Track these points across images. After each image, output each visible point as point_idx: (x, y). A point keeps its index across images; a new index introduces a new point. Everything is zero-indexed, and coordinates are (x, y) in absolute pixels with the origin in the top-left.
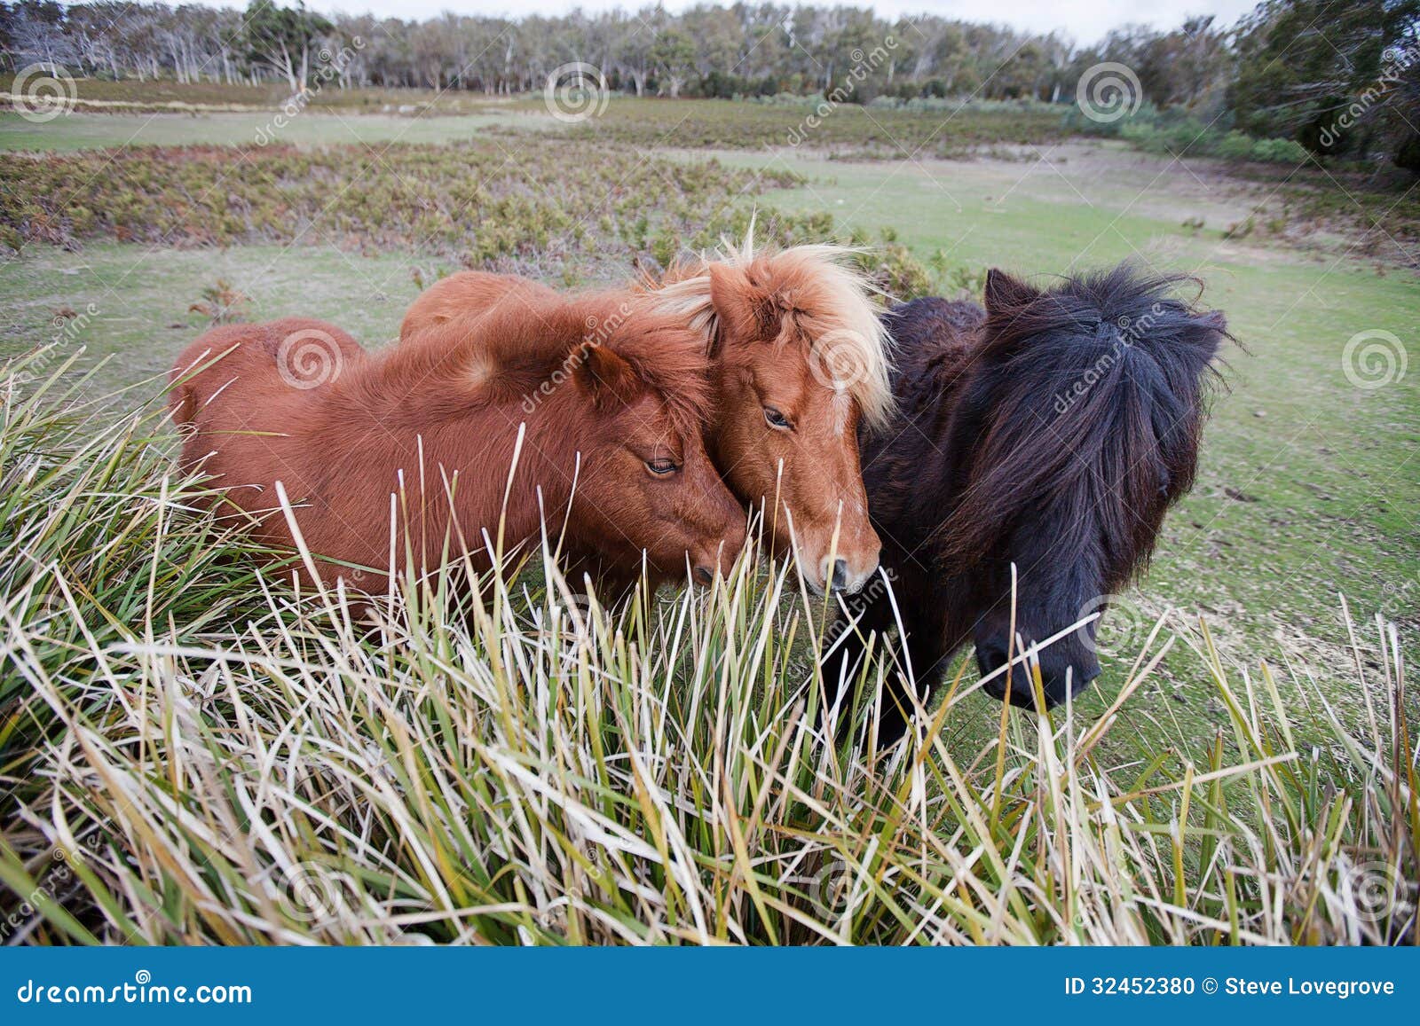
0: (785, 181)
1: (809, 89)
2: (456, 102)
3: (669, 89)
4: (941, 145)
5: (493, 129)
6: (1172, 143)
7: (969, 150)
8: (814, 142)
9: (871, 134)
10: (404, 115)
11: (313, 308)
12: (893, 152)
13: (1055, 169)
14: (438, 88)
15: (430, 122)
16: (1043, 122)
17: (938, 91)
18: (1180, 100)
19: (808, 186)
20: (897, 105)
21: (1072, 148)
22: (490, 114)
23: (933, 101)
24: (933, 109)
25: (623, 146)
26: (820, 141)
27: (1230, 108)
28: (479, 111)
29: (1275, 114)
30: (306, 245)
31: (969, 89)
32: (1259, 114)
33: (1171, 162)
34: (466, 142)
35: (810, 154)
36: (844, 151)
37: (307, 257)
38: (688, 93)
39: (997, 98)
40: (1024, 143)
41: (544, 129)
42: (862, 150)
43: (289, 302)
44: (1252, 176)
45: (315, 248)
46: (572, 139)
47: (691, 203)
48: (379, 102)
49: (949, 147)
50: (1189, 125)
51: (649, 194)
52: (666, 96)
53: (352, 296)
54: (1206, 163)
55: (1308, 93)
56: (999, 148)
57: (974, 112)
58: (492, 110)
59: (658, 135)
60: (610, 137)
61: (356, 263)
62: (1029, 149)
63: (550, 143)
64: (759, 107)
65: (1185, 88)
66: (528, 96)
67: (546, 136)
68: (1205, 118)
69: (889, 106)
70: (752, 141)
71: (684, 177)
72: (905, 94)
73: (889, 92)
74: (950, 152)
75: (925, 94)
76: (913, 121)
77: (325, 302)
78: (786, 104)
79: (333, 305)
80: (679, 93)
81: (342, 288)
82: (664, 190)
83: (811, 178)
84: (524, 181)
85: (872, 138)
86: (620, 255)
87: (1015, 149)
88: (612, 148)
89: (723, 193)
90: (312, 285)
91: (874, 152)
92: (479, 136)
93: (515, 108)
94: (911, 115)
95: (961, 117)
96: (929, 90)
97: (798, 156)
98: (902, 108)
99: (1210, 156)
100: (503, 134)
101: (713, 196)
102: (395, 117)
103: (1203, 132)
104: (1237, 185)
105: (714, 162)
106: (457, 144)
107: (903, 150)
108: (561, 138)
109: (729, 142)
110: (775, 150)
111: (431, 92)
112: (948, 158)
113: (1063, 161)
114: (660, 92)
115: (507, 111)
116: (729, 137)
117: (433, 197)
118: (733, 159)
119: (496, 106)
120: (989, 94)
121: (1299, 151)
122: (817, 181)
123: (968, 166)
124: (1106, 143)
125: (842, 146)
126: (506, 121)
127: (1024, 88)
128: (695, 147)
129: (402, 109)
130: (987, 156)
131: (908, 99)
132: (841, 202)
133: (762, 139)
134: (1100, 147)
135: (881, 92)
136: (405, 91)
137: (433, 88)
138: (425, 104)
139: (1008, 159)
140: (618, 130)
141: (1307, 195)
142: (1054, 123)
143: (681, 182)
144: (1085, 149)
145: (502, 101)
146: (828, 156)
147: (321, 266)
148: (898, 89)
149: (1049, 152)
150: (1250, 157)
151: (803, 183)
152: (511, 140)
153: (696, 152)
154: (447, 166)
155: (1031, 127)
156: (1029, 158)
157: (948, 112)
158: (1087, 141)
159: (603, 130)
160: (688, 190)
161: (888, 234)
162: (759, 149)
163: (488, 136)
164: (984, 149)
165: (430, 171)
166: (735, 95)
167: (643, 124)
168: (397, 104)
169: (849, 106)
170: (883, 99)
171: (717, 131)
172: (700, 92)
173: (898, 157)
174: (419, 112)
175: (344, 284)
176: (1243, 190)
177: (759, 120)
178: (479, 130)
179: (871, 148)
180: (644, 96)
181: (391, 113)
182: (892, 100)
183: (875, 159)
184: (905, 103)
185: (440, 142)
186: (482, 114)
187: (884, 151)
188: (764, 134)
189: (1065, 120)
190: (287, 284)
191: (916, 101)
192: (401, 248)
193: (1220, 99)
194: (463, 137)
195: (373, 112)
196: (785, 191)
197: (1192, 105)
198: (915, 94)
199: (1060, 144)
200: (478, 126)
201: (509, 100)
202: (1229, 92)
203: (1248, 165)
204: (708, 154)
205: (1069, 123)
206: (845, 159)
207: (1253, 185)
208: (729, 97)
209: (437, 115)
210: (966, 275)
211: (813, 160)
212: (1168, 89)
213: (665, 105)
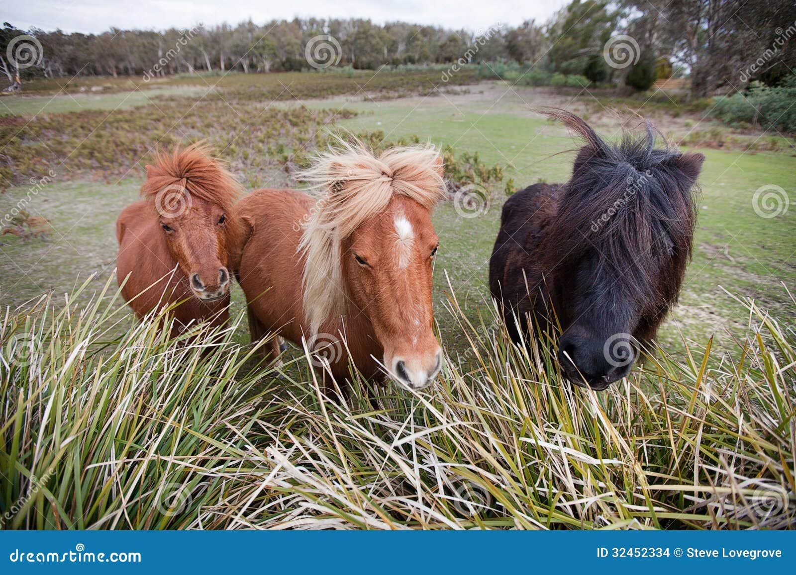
0: (346, 115)
1: (344, 63)
2: (130, 82)
3: (263, 67)
4: (420, 88)
5: (159, 98)
6: (528, 80)
7: (435, 90)
8: (353, 92)
9: (382, 86)
10: (96, 93)
11: (90, 221)
12: (396, 95)
13: (479, 97)
14: (115, 75)
15: (115, 96)
16: (466, 74)
17: (411, 60)
18: (528, 59)
19: (359, 116)
20: (392, 69)
21: (484, 86)
22: (155, 89)
23: (410, 66)
24: (410, 70)
25: (244, 101)
26: (356, 91)
27: (552, 61)
28: (147, 87)
29: (570, 64)
30: (62, 181)
31: (427, 58)
32: (564, 64)
33: (530, 89)
34: (143, 107)
35: (352, 98)
36: (370, 96)
37: (67, 188)
38: (275, 70)
39: (441, 63)
40: (460, 85)
41: (192, 95)
42: (379, 95)
43: (71, 219)
44: (567, 94)
45: (69, 182)
46: (212, 100)
47: (301, 132)
48: (76, 86)
49: (424, 89)
50: (535, 72)
51: (275, 129)
52: (263, 71)
53: (113, 209)
54: (546, 89)
55: (584, 54)
56: (450, 88)
57: (432, 70)
58: (155, 86)
59: (263, 95)
60: (235, 98)
61: (105, 189)
62: (464, 88)
63: (198, 103)
64: (317, 74)
65: (529, 54)
66: (177, 77)
67: (195, 100)
68: (541, 67)
69: (387, 70)
70: (318, 94)
71: (290, 117)
72: (395, 63)
73: (386, 62)
74: (426, 91)
75: (405, 62)
76: (403, 77)
77: (96, 216)
78: (332, 72)
79: (103, 217)
80: (270, 70)
81: (104, 205)
82: (282, 126)
83: (360, 112)
84: (193, 127)
85: (384, 88)
86: (272, 166)
87: (457, 88)
88: (238, 104)
89: (315, 124)
90: (81, 206)
91: (387, 95)
92: (151, 102)
93: (171, 84)
94: (400, 74)
95: (426, 73)
96: (407, 60)
97: (347, 100)
98: (394, 70)
99: (548, 85)
100: (167, 100)
101: (311, 127)
102: (91, 95)
103: (542, 74)
104: (563, 99)
105: (303, 107)
106: (138, 108)
107: (401, 93)
108: (204, 100)
109: (306, 95)
110: (333, 98)
111: (110, 77)
112: (425, 95)
113: (481, 92)
114: (259, 69)
115: (165, 86)
116: (305, 92)
117: (142, 143)
118: (313, 105)
119: (158, 84)
120: (437, 61)
121: (586, 82)
122: (363, 113)
123: (436, 99)
124: (499, 82)
125: (370, 93)
126: (167, 92)
127: (454, 57)
128: (287, 99)
129: (94, 89)
130: (444, 93)
131: (397, 65)
132: (379, 123)
133: (324, 93)
134: (497, 84)
135: (382, 63)
136: (93, 78)
137: (112, 75)
138: (109, 85)
139: (456, 93)
140: (239, 93)
141: (594, 101)
142: (472, 74)
143: (290, 121)
144: (490, 86)
145: (160, 80)
146: (363, 98)
147: (81, 193)
148: (391, 61)
149: (473, 88)
150: (565, 85)
151: (356, 115)
152: (173, 104)
153: (288, 102)
154: (140, 123)
155: (462, 76)
156: (465, 92)
157: (419, 72)
158: (490, 82)
159: (229, 94)
160: (294, 124)
161: (414, 138)
162: (324, 98)
163: (157, 102)
164: (442, 89)
165: (129, 127)
166: (303, 69)
167: (253, 89)
168: (90, 87)
169: (367, 71)
170: (384, 66)
171: (297, 89)
172: (282, 68)
173: (400, 97)
174: (106, 90)
175: (103, 202)
176: (567, 100)
177: (319, 82)
178: (151, 99)
179: (384, 93)
180: (249, 72)
181: (87, 92)
182: (389, 67)
183: (388, 98)
184: (396, 67)
185: (125, 108)
186: (149, 89)
187: (392, 94)
188: (324, 90)
189: (477, 72)
190: (62, 207)
191: (401, 66)
192: (131, 176)
193: (546, 58)
194: (140, 104)
195: (73, 92)
196: (347, 121)
197: (534, 61)
198: (400, 63)
199: (478, 84)
200: (150, 96)
201: (164, 80)
202: (550, 54)
203: (565, 89)
204: (298, 104)
205: (480, 74)
206: (371, 100)
207: (569, 98)
208: (300, 70)
209: (119, 91)
210: (467, 157)
211: (355, 102)
212: (521, 54)
213: (263, 78)
